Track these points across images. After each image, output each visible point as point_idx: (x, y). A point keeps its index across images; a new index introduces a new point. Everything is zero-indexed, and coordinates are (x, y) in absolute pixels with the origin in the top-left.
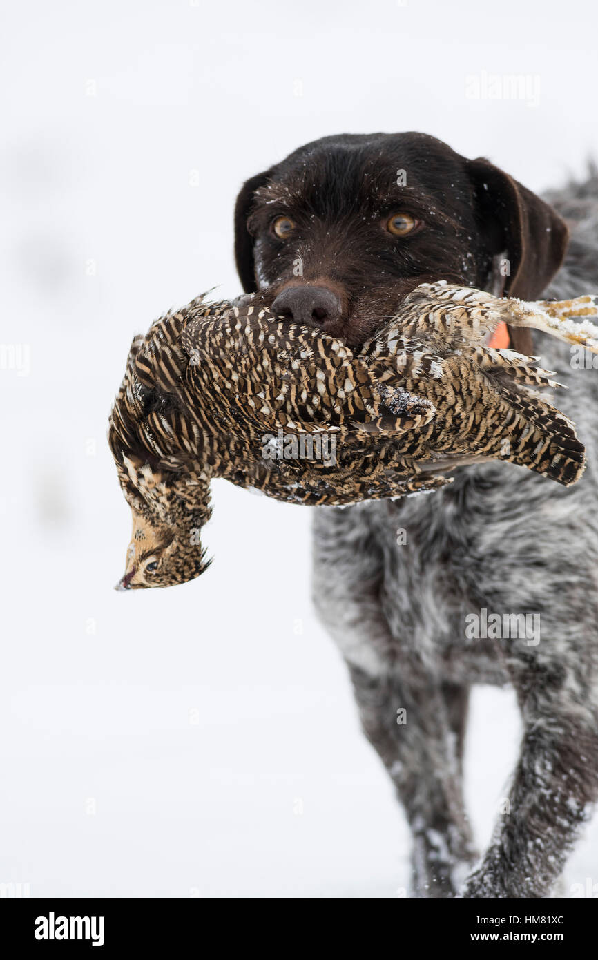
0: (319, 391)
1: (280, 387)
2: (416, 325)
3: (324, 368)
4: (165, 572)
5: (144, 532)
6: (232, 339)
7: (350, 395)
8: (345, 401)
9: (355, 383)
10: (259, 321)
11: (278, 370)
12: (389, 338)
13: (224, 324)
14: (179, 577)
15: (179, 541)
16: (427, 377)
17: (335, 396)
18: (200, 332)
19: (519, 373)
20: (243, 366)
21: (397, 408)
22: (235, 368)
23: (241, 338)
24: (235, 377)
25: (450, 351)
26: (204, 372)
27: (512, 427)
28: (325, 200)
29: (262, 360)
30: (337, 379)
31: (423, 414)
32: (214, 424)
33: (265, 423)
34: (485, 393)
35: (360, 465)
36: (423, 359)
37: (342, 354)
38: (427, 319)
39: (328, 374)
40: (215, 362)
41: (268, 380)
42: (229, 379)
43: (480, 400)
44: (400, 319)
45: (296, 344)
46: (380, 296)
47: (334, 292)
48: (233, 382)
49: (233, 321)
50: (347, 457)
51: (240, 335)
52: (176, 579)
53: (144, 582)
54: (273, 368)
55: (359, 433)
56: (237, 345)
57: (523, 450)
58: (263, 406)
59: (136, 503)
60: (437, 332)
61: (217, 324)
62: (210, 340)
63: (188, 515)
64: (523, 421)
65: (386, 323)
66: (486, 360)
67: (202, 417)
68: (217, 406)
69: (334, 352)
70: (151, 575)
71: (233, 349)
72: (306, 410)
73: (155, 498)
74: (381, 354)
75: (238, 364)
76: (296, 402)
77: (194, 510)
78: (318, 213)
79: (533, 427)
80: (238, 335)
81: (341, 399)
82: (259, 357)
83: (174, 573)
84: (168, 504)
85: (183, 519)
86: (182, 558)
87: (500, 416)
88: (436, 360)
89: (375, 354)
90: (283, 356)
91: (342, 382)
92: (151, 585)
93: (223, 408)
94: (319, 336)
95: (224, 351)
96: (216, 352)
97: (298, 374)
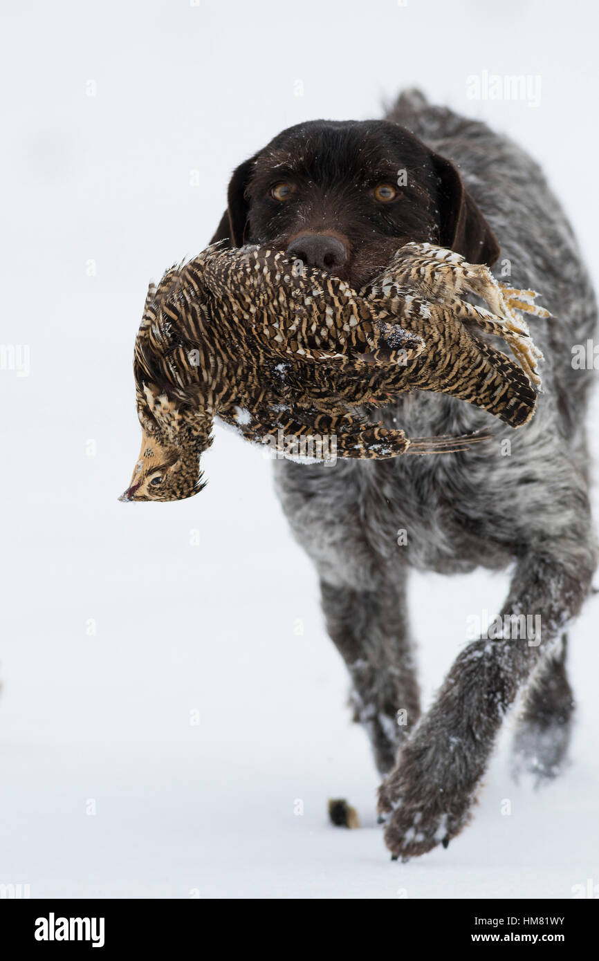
0: (327, 324)
1: (293, 319)
2: (408, 275)
3: (332, 305)
4: (168, 487)
5: (153, 451)
6: (251, 277)
7: (354, 329)
8: (349, 334)
9: (358, 319)
10: (275, 263)
11: (292, 305)
12: (384, 284)
13: (245, 264)
14: (178, 493)
15: (183, 461)
16: (417, 318)
17: (341, 329)
18: (223, 270)
19: (488, 326)
20: (261, 300)
21: (394, 342)
22: (254, 302)
23: (259, 277)
24: (253, 310)
25: (434, 298)
26: (224, 305)
27: (479, 370)
28: (321, 168)
29: (278, 296)
30: (344, 315)
31: (415, 349)
32: (226, 352)
33: (277, 350)
34: (462, 337)
35: (352, 391)
36: (413, 302)
37: (348, 294)
38: (418, 271)
39: (335, 310)
40: (235, 297)
41: (283, 313)
42: (248, 311)
43: (458, 343)
44: (393, 270)
45: (308, 283)
46: (377, 250)
47: (341, 241)
48: (251, 314)
49: (253, 262)
50: (343, 383)
51: (259, 274)
52: (175, 494)
53: (147, 494)
54: (288, 303)
55: (358, 362)
56: (256, 283)
57: (485, 391)
58: (277, 334)
59: (150, 425)
60: (425, 282)
61: (238, 263)
62: (232, 278)
63: (193, 440)
64: (488, 367)
65: (380, 272)
66: (463, 310)
67: (216, 345)
68: (232, 335)
69: (341, 291)
70: (154, 488)
71: (252, 286)
72: (314, 340)
73: (167, 422)
74: (377, 297)
75: (257, 299)
76: (306, 333)
77: (198, 436)
78: (315, 180)
79: (495, 373)
80: (257, 274)
81: (346, 332)
82: (276, 294)
83: (175, 488)
84: (178, 428)
85: (188, 442)
86: (184, 476)
87: (470, 359)
88: (425, 303)
89: (371, 296)
90: (297, 293)
91: (348, 318)
92: (154, 498)
93: (238, 336)
94: (328, 278)
95: (245, 287)
96: (237, 288)
97: (310, 309)
